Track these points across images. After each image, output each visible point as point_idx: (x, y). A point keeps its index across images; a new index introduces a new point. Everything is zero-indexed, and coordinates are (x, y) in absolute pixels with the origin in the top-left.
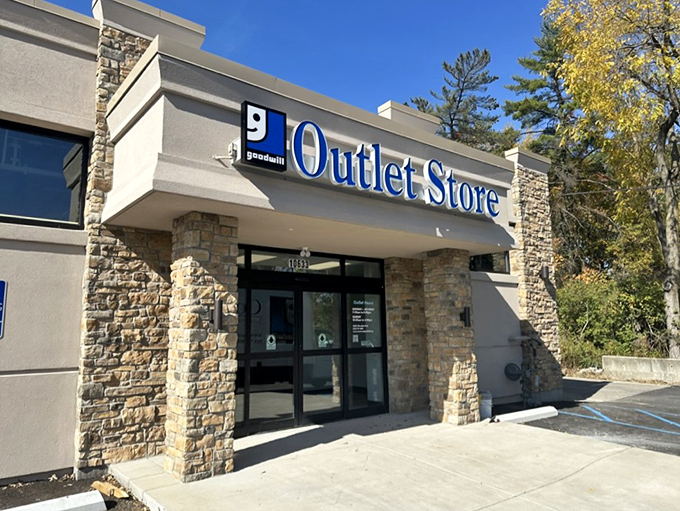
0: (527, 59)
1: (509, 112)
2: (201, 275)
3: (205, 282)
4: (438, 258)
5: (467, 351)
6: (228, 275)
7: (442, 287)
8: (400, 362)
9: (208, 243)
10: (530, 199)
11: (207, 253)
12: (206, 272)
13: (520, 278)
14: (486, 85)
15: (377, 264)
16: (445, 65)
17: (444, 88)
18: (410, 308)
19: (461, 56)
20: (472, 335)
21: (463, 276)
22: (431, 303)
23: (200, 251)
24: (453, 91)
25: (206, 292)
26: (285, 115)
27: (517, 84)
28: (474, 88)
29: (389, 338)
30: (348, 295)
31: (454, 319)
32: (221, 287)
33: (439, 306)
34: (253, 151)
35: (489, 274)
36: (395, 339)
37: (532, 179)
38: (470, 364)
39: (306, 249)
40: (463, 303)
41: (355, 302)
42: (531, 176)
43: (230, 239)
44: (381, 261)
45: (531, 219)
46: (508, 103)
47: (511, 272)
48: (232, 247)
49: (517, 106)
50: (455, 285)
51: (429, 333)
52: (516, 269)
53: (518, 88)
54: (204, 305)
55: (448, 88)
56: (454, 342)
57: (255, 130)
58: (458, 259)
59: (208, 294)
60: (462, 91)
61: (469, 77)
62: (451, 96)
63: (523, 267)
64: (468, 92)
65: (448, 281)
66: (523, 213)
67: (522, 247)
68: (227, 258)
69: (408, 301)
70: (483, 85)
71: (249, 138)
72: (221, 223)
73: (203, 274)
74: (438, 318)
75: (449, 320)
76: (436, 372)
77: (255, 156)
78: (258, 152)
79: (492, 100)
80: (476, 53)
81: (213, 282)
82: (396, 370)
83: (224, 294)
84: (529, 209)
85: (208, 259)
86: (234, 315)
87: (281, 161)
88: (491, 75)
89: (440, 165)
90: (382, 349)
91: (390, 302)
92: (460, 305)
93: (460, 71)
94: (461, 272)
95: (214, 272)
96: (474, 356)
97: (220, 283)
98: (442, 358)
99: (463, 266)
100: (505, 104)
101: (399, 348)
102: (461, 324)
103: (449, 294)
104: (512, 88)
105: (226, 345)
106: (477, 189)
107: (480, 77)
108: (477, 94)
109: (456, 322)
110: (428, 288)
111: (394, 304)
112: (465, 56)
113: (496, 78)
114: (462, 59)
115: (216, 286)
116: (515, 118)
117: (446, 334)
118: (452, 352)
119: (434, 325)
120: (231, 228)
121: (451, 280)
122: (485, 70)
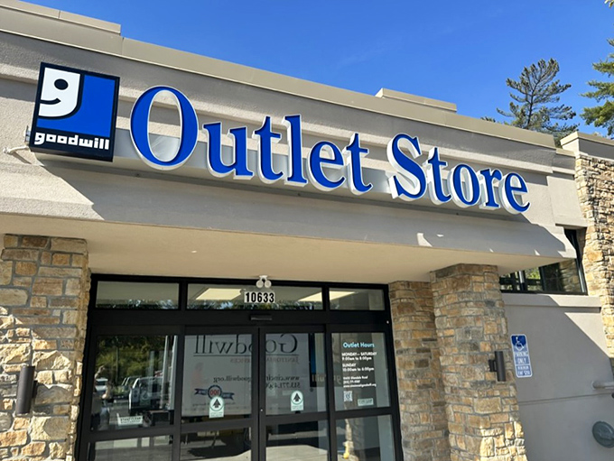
0: (604, 62)
1: (590, 120)
2: (9, 327)
3: (15, 338)
4: (449, 279)
5: (505, 418)
6: (61, 325)
7: (459, 322)
8: (417, 429)
9: (28, 279)
10: (605, 195)
11: (23, 294)
12: (18, 322)
13: (603, 299)
14: (558, 95)
15: (380, 292)
16: (510, 82)
17: (511, 104)
18: (428, 351)
19: (526, 70)
20: (513, 393)
21: (490, 303)
22: (447, 344)
23: (12, 290)
24: (521, 105)
25: (14, 353)
26: (117, 80)
27: (595, 90)
28: (544, 99)
29: (401, 394)
30: (335, 336)
31: (478, 370)
32: (44, 345)
33: (456, 350)
34: (46, 131)
35: (553, 296)
36: (408, 396)
37: (605, 170)
38: (512, 439)
39: (265, 277)
40: (492, 344)
41: (346, 345)
42: (602, 166)
43: (68, 271)
44: (384, 288)
45: (609, 221)
46: (586, 110)
47: (589, 292)
48: (69, 283)
49: (597, 111)
50: (477, 318)
51: (448, 390)
52: (595, 288)
53: (597, 94)
54: (10, 373)
55: (515, 103)
56: (481, 405)
57: (57, 101)
58: (479, 279)
59: (17, 357)
60: (532, 104)
61: (537, 90)
62: (519, 111)
63: (604, 285)
64: (540, 105)
65: (466, 312)
66: (595, 213)
67: (600, 258)
68: (58, 299)
69: (424, 340)
70: (554, 96)
71: (41, 113)
72: (53, 249)
73: (14, 326)
74: (457, 368)
75: (472, 372)
76: (460, 450)
77: (51, 138)
78: (58, 133)
79: (567, 109)
80: (542, 64)
81: (30, 337)
82: (412, 441)
83: (47, 355)
84: (604, 208)
85: (25, 303)
86: (65, 386)
87: (103, 144)
88: (563, 84)
89: (415, 142)
90: (393, 411)
91: (398, 343)
92: (488, 348)
93: (527, 85)
94: (487, 297)
95: (34, 321)
96: (518, 427)
97: (42, 337)
98: (466, 430)
99: (489, 288)
100: (584, 113)
101: (413, 408)
102: (491, 376)
103: (467, 332)
104: (590, 96)
105: (45, 436)
106: (485, 173)
107: (551, 88)
108: (549, 105)
109: (482, 373)
110: (441, 323)
111: (404, 346)
112: (529, 69)
113: (567, 86)
114: (527, 73)
115: (36, 343)
116: (597, 125)
117: (469, 394)
118: (478, 423)
119: (452, 379)
120: (71, 254)
121: (470, 311)
122: (554, 81)
